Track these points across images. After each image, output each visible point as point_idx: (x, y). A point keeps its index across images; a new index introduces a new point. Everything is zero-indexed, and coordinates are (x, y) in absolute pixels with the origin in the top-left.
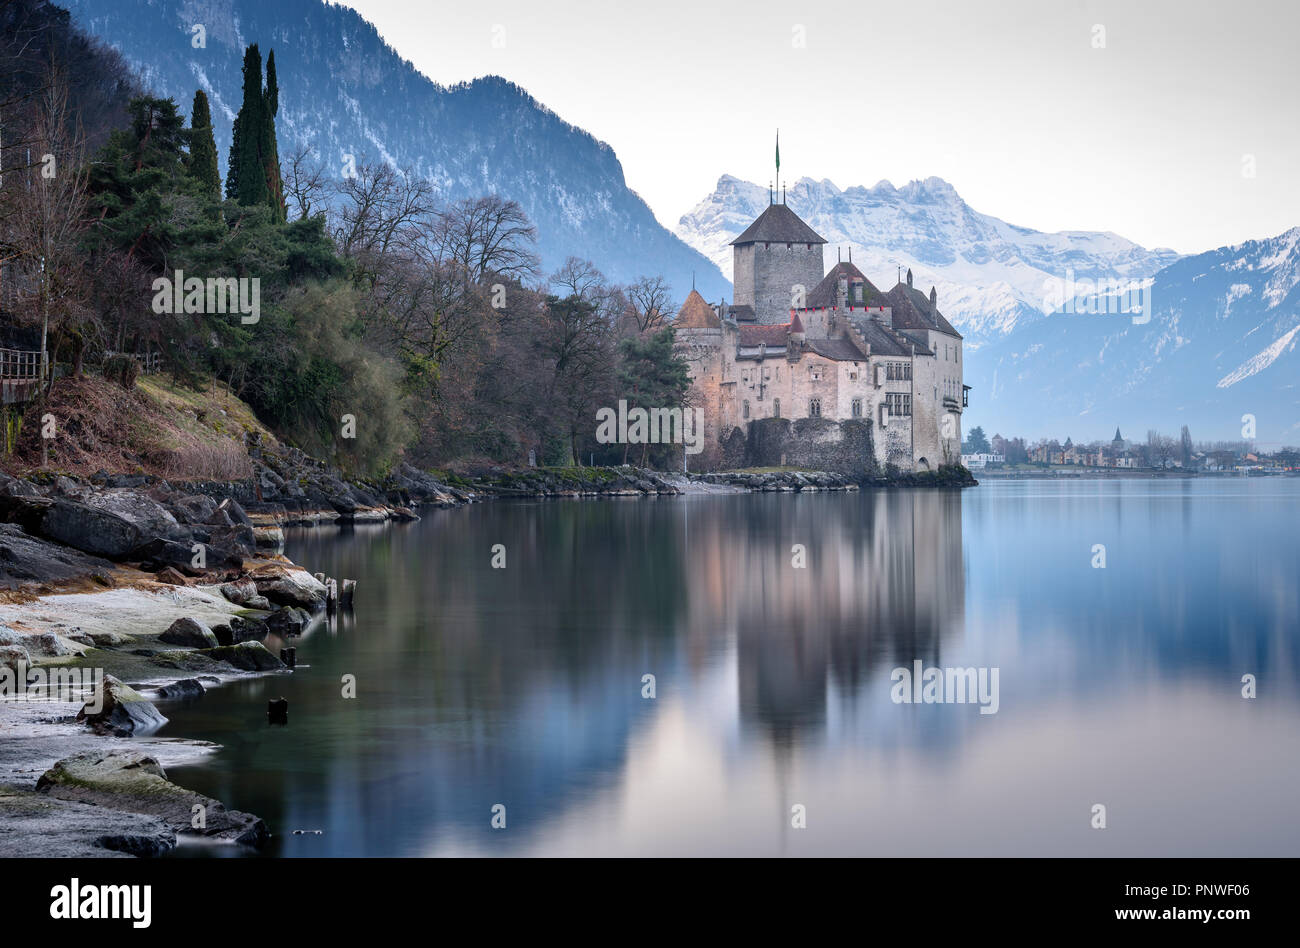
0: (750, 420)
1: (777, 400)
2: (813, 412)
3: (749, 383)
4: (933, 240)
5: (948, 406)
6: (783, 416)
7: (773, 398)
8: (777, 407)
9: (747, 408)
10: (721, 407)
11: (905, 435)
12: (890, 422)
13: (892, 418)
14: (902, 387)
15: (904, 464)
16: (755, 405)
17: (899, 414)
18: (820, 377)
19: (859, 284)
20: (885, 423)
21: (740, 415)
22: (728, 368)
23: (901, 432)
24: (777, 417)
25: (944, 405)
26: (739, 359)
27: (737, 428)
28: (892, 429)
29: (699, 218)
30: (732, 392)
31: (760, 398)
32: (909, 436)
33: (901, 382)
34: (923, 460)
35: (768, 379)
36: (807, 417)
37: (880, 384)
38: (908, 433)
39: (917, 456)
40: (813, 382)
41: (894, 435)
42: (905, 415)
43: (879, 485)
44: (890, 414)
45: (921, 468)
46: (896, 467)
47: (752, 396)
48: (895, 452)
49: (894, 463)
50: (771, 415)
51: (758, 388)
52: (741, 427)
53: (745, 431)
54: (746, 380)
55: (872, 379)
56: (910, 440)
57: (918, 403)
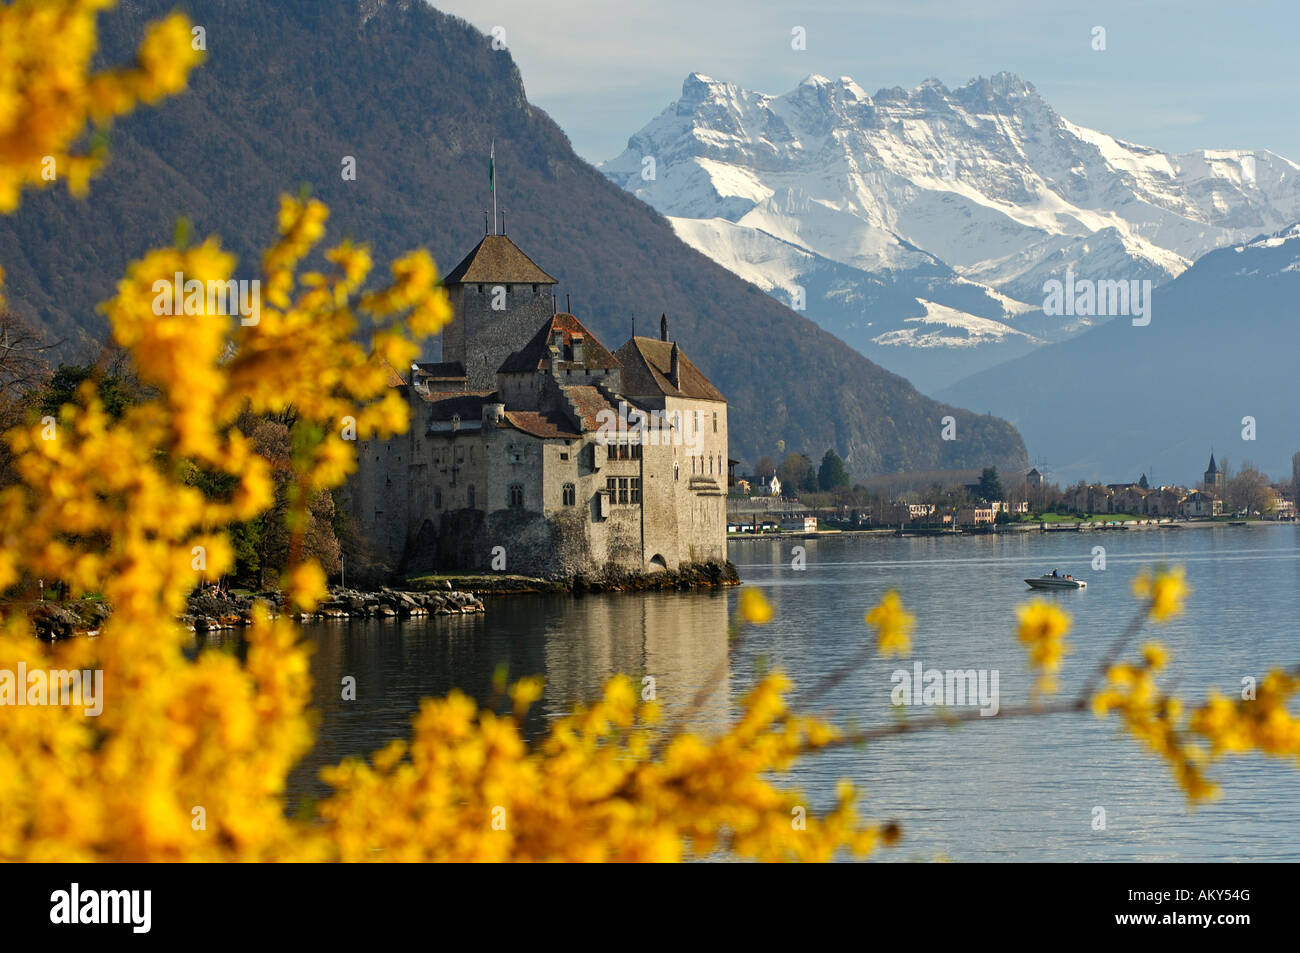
0: (443, 510)
1: (472, 488)
2: (514, 502)
3: (441, 466)
4: (1007, 166)
5: (695, 489)
6: (479, 507)
7: (467, 484)
8: (472, 495)
9: (439, 496)
10: (410, 493)
11: (631, 528)
12: (612, 513)
13: (614, 507)
14: (628, 469)
15: (630, 564)
16: (447, 493)
17: (623, 501)
18: (523, 460)
19: (578, 341)
20: (605, 512)
21: (431, 505)
22: (418, 446)
23: (626, 524)
24: (471, 510)
25: (691, 488)
26: (431, 435)
27: (427, 521)
28: (615, 521)
29: (657, 140)
30: (422, 475)
31: (453, 484)
32: (638, 528)
33: (627, 463)
34: (657, 558)
35: (461, 460)
36: (506, 507)
37: (597, 466)
38: (637, 525)
39: (649, 554)
40: (513, 464)
41: (618, 528)
42: (633, 502)
43: (596, 590)
44: (612, 501)
45: (653, 568)
46: (620, 569)
47: (442, 481)
48: (617, 548)
49: (619, 561)
50: (465, 505)
51: (450, 472)
52: (432, 519)
53: (437, 524)
54: (438, 461)
55: (587, 461)
56: (639, 533)
57: (651, 488)
